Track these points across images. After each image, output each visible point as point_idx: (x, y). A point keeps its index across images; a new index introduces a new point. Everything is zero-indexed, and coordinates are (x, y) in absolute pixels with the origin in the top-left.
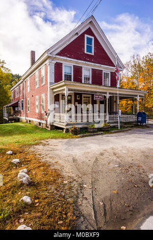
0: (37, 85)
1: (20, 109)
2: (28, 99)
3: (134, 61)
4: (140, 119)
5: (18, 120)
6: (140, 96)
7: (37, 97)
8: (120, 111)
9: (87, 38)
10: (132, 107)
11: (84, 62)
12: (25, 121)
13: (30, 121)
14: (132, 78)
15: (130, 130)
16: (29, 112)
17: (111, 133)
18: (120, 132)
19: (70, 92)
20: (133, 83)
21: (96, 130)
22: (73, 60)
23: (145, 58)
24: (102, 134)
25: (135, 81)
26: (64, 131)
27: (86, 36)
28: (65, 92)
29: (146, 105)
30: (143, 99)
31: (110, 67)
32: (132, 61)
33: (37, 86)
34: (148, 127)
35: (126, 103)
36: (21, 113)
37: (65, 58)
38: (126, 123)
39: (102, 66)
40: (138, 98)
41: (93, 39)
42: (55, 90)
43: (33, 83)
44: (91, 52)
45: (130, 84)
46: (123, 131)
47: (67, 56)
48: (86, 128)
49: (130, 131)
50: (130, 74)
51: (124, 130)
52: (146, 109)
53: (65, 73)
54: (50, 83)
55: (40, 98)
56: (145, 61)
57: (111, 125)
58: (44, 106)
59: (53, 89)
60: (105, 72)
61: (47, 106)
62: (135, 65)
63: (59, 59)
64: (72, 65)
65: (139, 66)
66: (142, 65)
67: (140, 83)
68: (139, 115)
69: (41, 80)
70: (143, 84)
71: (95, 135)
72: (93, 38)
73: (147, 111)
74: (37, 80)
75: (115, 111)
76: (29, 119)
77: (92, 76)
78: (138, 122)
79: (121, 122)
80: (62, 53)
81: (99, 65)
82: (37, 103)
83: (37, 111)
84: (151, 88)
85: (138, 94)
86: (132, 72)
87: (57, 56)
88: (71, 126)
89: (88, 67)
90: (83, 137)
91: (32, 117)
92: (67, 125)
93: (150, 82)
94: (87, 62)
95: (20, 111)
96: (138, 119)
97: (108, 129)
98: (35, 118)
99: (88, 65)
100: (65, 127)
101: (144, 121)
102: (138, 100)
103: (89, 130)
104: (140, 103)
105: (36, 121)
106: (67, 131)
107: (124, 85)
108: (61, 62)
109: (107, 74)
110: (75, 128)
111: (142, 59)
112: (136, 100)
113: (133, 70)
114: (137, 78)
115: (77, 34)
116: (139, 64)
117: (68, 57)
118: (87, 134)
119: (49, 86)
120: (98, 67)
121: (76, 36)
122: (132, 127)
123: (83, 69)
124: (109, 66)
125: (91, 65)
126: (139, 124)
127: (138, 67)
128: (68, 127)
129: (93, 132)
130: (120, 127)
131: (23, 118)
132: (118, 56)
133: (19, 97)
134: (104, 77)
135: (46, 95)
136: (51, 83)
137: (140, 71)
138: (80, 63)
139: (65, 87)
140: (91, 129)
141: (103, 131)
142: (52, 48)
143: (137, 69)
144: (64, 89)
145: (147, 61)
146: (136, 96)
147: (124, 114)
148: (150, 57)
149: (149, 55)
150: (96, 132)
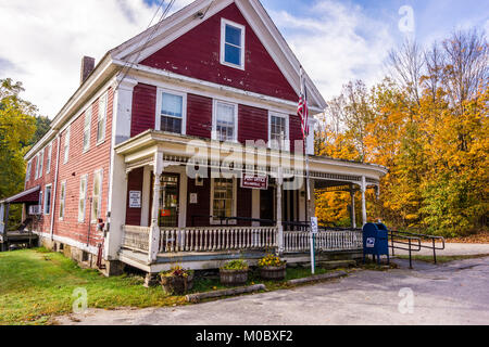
0: (85, 142)
1: (42, 209)
2: (63, 182)
3: (351, 96)
4: (371, 242)
5: (34, 243)
6: (368, 179)
7: (84, 177)
8: (315, 219)
9: (227, 27)
10: (350, 209)
11: (218, 86)
12: (50, 245)
13: (62, 246)
14: (349, 135)
15: (344, 275)
16: (61, 219)
17: (290, 287)
18: (317, 281)
19: (167, 164)
20: (351, 149)
21: (244, 277)
22: (185, 78)
23: (377, 90)
24: (260, 290)
25: (355, 142)
26: (147, 280)
27: (224, 22)
28: (154, 163)
29: (386, 204)
30: (376, 188)
31: (287, 102)
32: (346, 96)
33: (87, 147)
34: (395, 267)
35: (337, 199)
36: (42, 222)
37: (164, 73)
38: (332, 255)
39: (266, 97)
40: (364, 185)
41: (243, 32)
42: (129, 159)
43: (79, 139)
44: (238, 63)
45: (344, 149)
46: (325, 280)
47: (169, 69)
48: (216, 271)
49: (343, 281)
50: (343, 128)
51: (327, 275)
52: (387, 213)
53: (163, 112)
54: (117, 137)
55: (91, 179)
56: (377, 97)
57: (290, 260)
58: (99, 203)
59: (124, 155)
60: (276, 115)
61: (104, 203)
62: (355, 105)
63: (146, 75)
64: (184, 91)
65: (364, 108)
66: (371, 106)
67: (368, 149)
68: (369, 230)
69: (97, 132)
70: (377, 151)
71: (238, 294)
72: (243, 28)
73: (389, 219)
74: (88, 128)
75: (302, 219)
76: (60, 239)
77: (239, 125)
78: (366, 250)
79: (317, 253)
80: (156, 60)
81: (258, 95)
82: (82, 195)
83: (81, 218)
84: (396, 162)
85: (364, 175)
86: (349, 122)
87: (142, 68)
88: (167, 267)
89: (228, 99)
90: (200, 301)
91: (68, 236)
92: (154, 263)
93: (392, 147)
94: (225, 87)
95: (41, 216)
96: (365, 242)
97: (280, 275)
98: (76, 238)
99: (228, 94)
100: (148, 269)
101: (382, 247)
102: (364, 190)
103: (224, 278)
104: (370, 198)
105: (77, 246)
106: (155, 280)
107: (329, 152)
108: (153, 83)
109: (279, 121)
110: (176, 273)
111: (369, 92)
112: (358, 188)
113: (350, 116)
114: (360, 138)
115: (199, 14)
116: (363, 103)
117: (174, 71)
118: (216, 291)
119: (114, 146)
120: (255, 100)
121: (198, 22)
122: (351, 266)
123: (215, 104)
124: (286, 98)
125: (237, 96)
126: (370, 256)
127: (360, 111)
128: (159, 268)
129: (234, 284)
130: (316, 267)
131: (46, 236)
132: (304, 73)
133: (43, 178)
134: (273, 126)
135: (106, 171)
136: (119, 139)
137: (366, 120)
138: (206, 88)
139: (154, 150)
140: (228, 274)
141: (266, 280)
142: (128, 44)
143: (360, 115)
144: (152, 155)
145: (381, 98)
146: (358, 178)
147: (326, 229)
148: (390, 88)
149: (387, 84)
150: (242, 284)
